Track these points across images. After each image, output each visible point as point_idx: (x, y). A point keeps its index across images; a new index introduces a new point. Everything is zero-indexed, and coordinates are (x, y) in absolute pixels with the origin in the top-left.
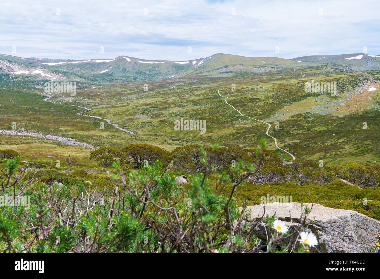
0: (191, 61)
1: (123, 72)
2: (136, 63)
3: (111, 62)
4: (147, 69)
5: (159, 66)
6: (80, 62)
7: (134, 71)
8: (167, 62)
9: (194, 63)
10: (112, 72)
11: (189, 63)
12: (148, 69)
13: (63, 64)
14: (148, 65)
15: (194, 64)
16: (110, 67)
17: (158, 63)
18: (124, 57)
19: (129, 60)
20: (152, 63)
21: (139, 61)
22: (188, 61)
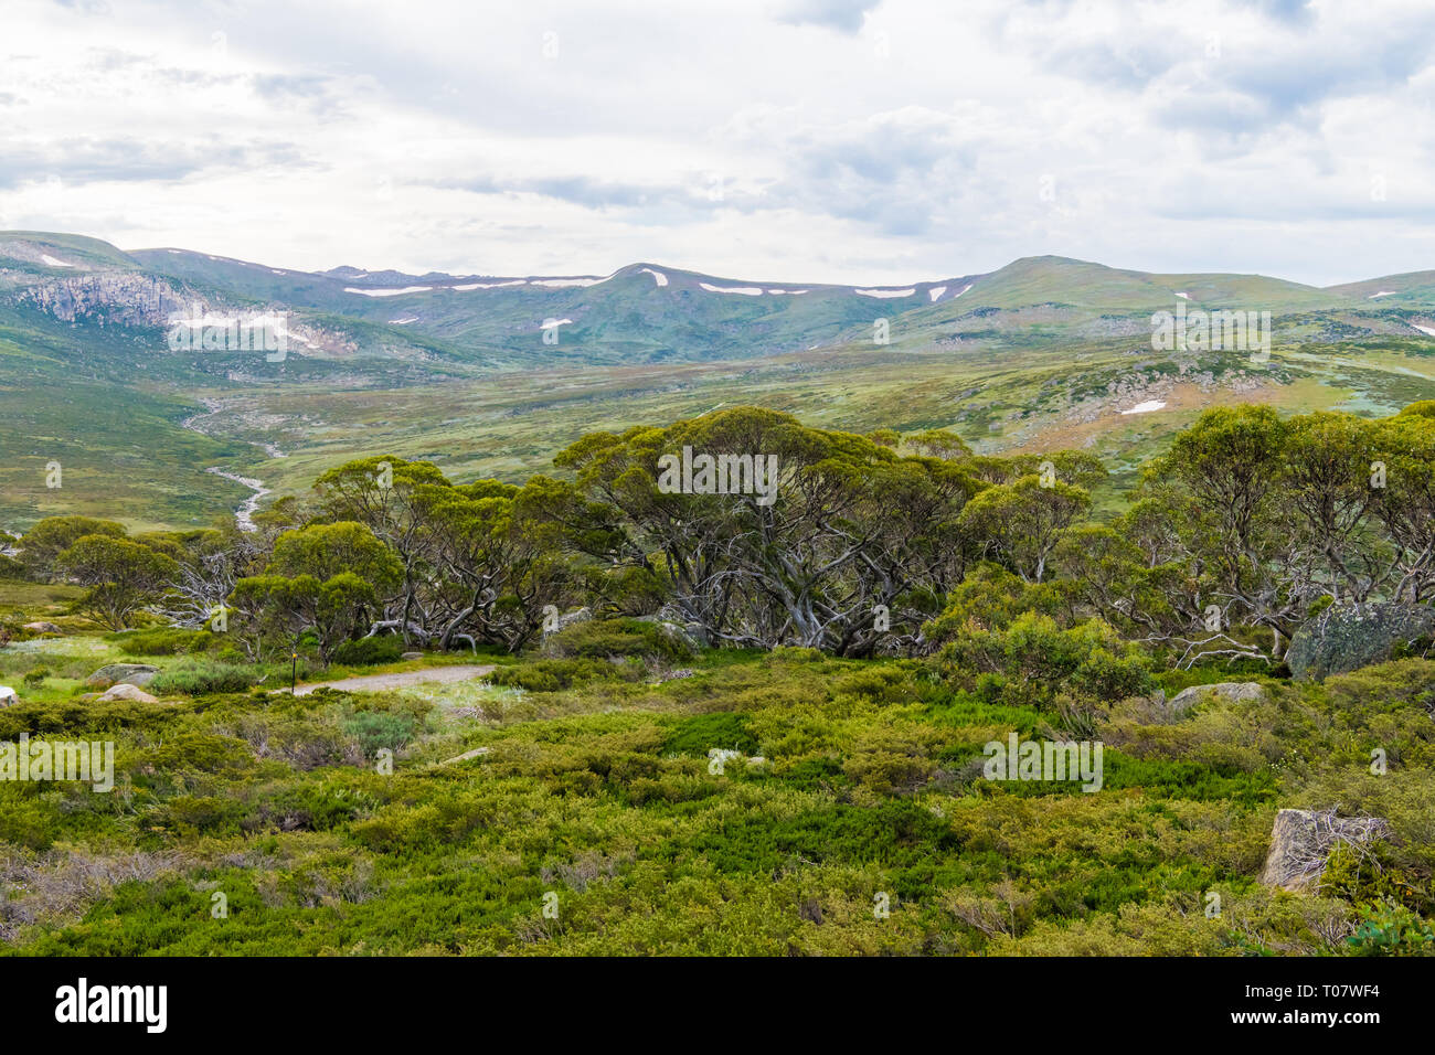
0: (924, 288)
1: (626, 328)
2: (686, 293)
3: (593, 287)
4: (727, 317)
5: (781, 304)
6: (485, 286)
7: (671, 324)
8: (816, 290)
9: (935, 294)
10: (584, 326)
11: (916, 294)
12: (733, 316)
13: (419, 293)
14: (737, 302)
15: (934, 299)
16: (582, 308)
17: (782, 292)
18: (645, 270)
19: (662, 280)
20: (758, 292)
21: (703, 285)
22: (910, 287)
